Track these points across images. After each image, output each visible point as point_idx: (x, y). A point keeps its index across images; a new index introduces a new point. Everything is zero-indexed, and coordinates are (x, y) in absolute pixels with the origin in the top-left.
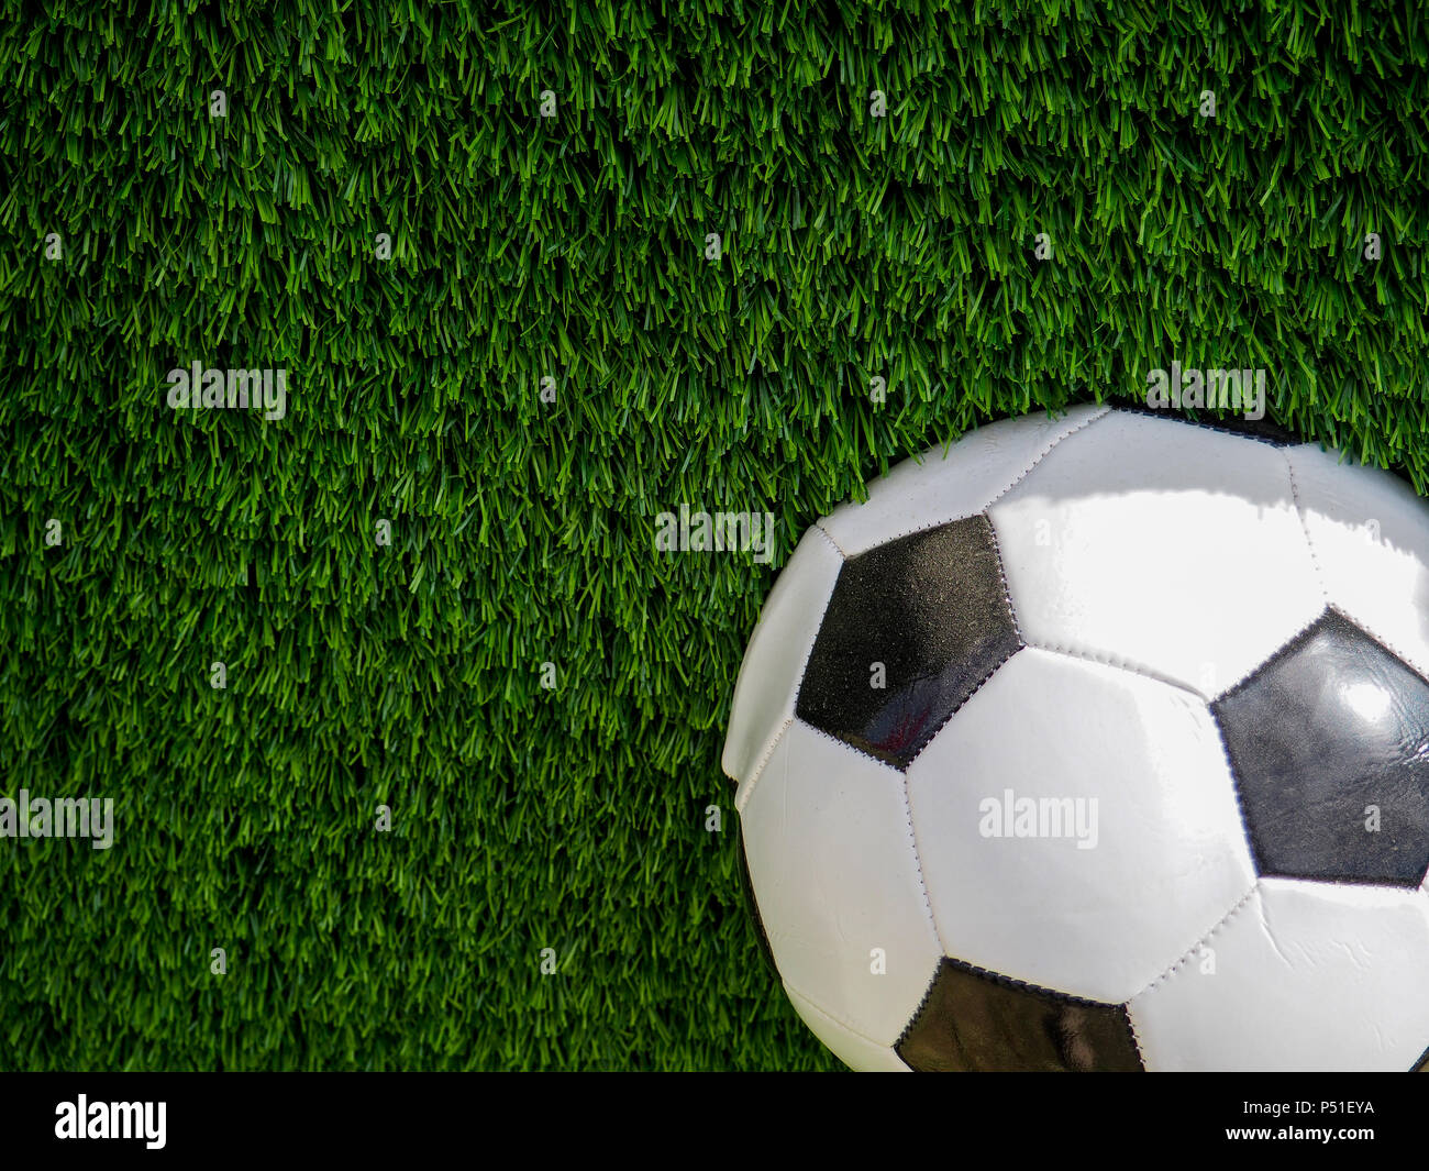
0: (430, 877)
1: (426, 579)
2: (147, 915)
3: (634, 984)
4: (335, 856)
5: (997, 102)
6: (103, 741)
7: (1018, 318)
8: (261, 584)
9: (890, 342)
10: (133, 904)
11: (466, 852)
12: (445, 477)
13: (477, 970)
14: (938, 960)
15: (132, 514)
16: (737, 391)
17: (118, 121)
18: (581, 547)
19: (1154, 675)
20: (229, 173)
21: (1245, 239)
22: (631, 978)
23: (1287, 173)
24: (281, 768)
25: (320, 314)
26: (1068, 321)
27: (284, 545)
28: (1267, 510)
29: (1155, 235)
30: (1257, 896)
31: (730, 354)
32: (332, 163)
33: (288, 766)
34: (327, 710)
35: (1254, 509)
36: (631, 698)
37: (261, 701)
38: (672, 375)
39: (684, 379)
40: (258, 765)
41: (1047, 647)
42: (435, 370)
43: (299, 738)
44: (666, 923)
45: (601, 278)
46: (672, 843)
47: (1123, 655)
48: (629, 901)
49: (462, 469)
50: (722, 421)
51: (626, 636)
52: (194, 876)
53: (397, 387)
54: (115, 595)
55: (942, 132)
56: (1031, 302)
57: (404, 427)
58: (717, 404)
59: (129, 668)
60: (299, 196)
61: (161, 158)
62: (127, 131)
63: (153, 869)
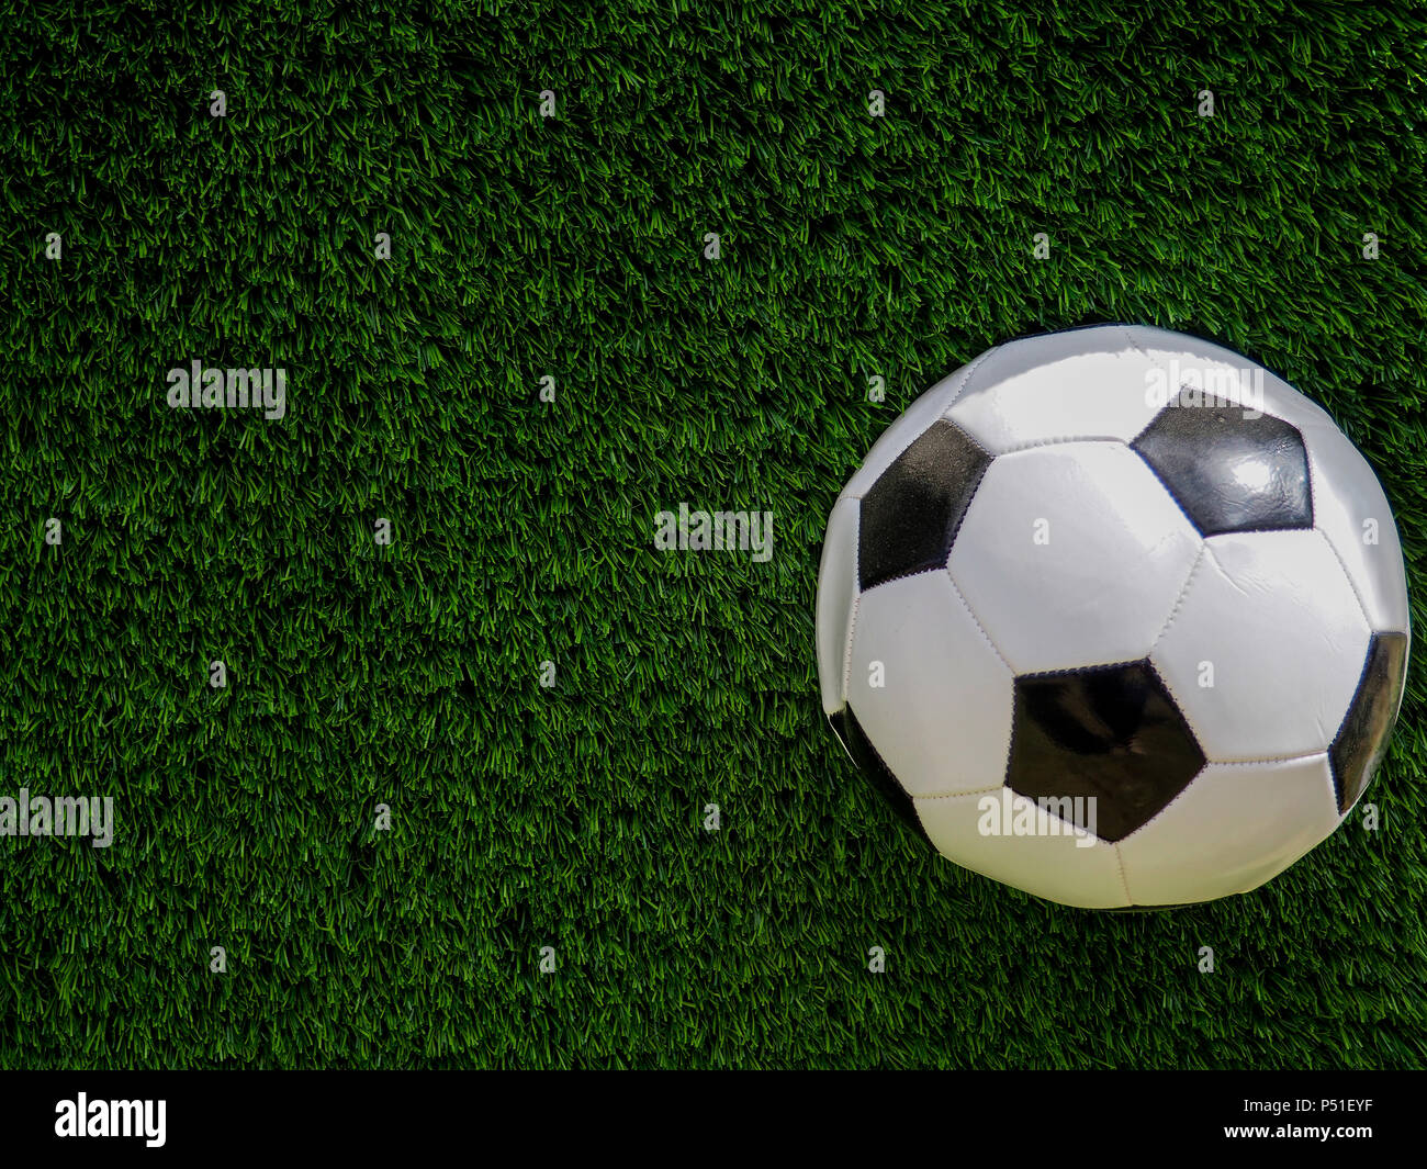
0: (644, 894)
1: (585, 634)
2: (449, 1001)
3: (812, 936)
4: (573, 895)
5: (860, 140)
6: (389, 856)
7: (920, 290)
8: (473, 677)
9: (843, 340)
10: (436, 997)
11: (665, 860)
12: (579, 551)
13: (697, 967)
14: (1012, 682)
15: (373, 652)
16: (755, 414)
17: (307, 343)
18: (683, 573)
19: (1086, 439)
20: (386, 362)
21: (1042, 182)
22: (809, 932)
23: (1052, 127)
24: (518, 830)
25: (469, 447)
26: (951, 281)
27: (481, 640)
28: (1121, 354)
29: (985, 198)
30: (1207, 551)
31: (742, 387)
32: (452, 331)
33: (524, 830)
34: (541, 771)
35: (1112, 355)
36: (748, 682)
37: (492, 778)
38: (710, 416)
39: (718, 417)
40: (504, 837)
41: (1010, 451)
42: (554, 466)
43: (526, 804)
44: (822, 871)
45: (645, 360)
46: (807, 795)
47: (1060, 436)
48: (790, 859)
49: (588, 542)
50: (752, 440)
51: (731, 633)
52: (476, 954)
53: (531, 487)
54: (374, 723)
55: (832, 174)
56: (923, 276)
57: (543, 518)
58: (744, 429)
59: (395, 789)
60: (435, 358)
61: (340, 358)
62: (316, 346)
63: (445, 957)
